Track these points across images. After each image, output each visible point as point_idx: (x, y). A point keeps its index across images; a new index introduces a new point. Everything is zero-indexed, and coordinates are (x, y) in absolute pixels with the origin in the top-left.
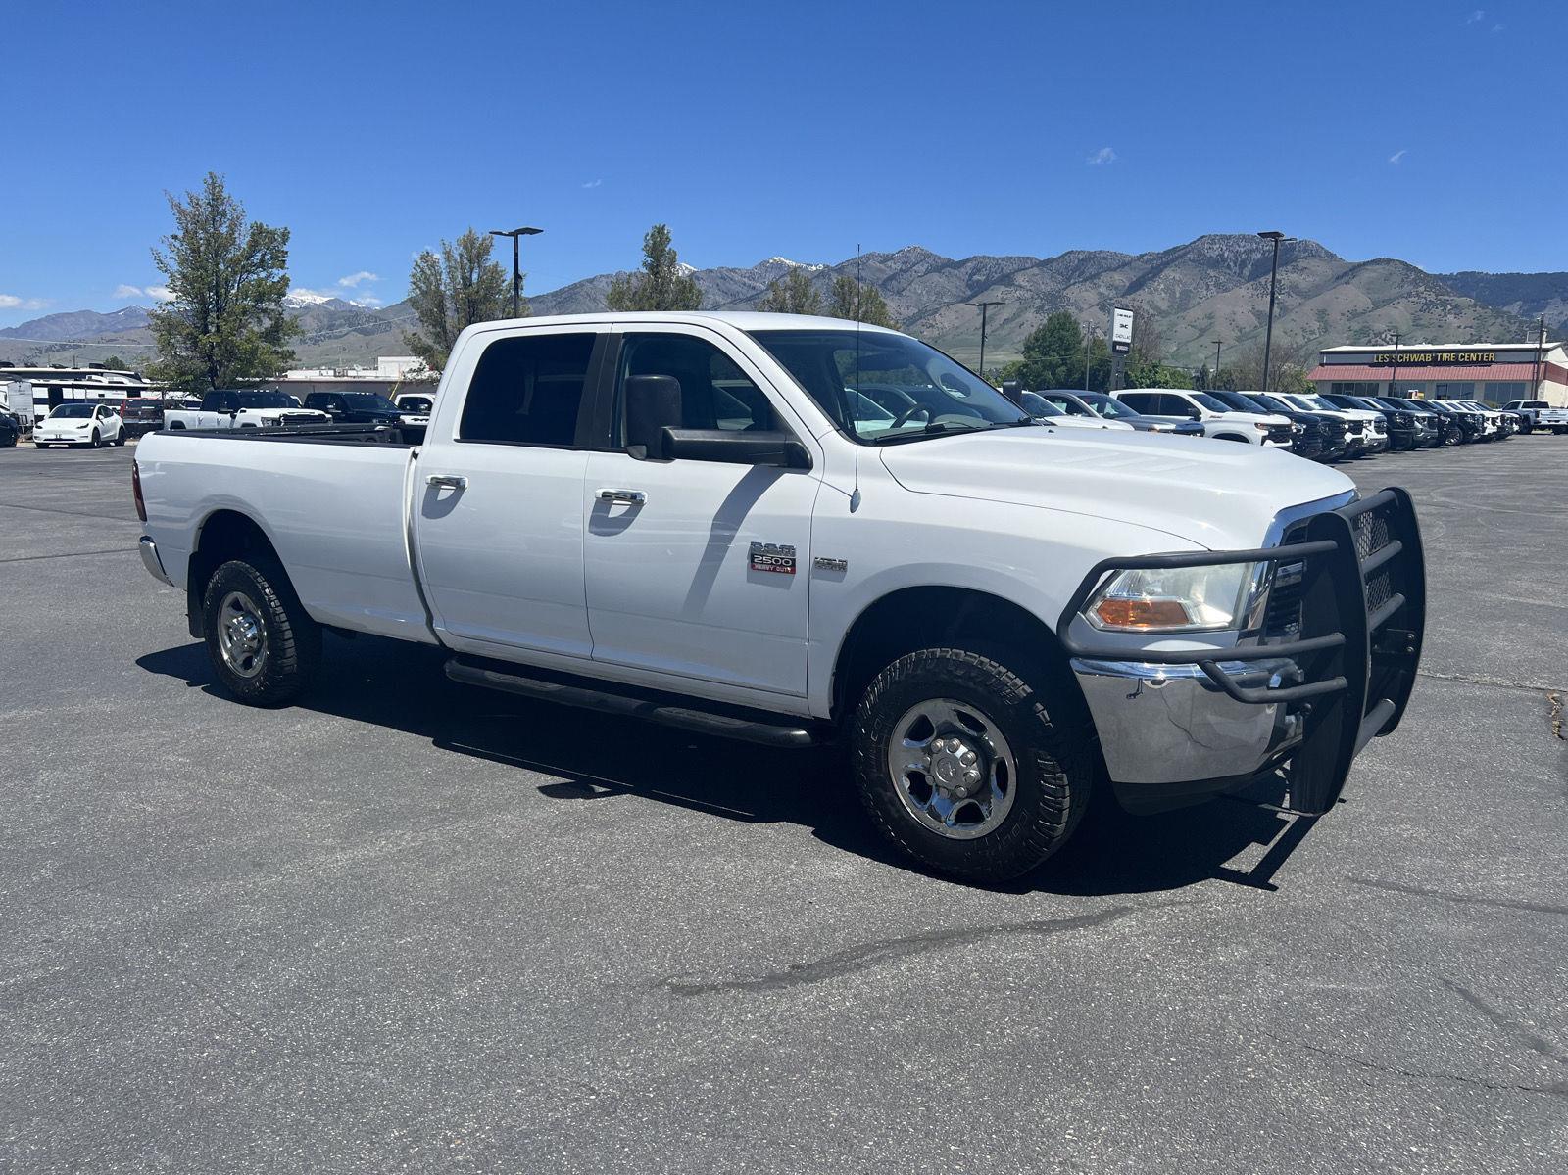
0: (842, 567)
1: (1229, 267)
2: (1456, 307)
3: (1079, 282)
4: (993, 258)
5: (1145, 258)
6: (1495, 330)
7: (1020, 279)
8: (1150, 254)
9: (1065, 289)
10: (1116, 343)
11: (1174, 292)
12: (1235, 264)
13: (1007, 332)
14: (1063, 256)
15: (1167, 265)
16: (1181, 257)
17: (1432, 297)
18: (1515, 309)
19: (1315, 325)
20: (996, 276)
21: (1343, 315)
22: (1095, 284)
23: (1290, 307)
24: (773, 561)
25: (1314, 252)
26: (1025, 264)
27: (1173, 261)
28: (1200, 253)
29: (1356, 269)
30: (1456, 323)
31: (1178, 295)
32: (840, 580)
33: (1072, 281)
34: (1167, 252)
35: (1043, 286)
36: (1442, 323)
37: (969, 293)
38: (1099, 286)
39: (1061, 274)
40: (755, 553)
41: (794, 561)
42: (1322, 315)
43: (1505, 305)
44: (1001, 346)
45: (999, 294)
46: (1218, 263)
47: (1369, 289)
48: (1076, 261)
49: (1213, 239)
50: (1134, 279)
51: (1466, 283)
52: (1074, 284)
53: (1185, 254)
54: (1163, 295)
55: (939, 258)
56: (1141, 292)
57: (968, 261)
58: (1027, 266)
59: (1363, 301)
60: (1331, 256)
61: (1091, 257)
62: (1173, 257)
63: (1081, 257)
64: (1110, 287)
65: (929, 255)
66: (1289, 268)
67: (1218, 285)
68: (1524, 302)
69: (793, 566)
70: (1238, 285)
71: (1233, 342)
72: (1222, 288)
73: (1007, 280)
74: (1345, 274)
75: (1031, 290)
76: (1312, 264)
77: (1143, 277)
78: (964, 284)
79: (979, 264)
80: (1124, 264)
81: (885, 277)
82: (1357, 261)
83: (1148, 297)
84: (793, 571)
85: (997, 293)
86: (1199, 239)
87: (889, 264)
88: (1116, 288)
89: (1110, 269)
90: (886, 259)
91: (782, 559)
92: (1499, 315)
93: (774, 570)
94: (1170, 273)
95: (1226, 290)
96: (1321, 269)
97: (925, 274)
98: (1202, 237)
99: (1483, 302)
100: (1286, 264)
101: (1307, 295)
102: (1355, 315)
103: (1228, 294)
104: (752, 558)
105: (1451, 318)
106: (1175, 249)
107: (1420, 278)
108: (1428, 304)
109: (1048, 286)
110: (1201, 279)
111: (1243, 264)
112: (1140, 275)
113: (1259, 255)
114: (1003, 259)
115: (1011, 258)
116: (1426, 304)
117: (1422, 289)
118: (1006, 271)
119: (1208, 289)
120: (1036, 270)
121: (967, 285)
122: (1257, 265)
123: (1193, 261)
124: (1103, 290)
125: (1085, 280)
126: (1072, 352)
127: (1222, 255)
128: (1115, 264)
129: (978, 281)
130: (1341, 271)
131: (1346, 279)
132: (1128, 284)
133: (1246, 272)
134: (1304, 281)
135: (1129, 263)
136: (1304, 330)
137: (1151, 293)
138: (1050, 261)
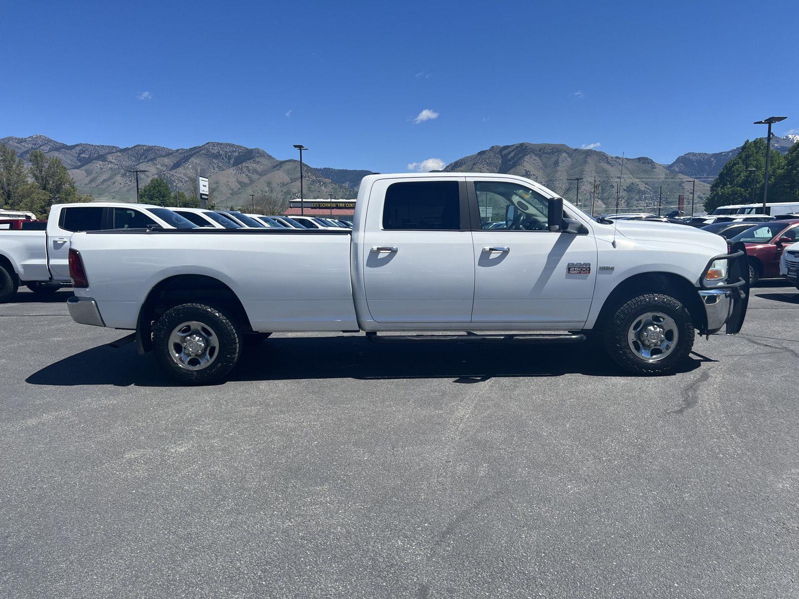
0: (613, 269)
1: (223, 159)
2: (325, 183)
3: (145, 162)
4: (92, 145)
5: (180, 151)
6: (340, 194)
7: (110, 158)
8: (183, 149)
9: (137, 165)
10: (202, 194)
11: (197, 170)
12: (226, 157)
13: (106, 187)
14: (134, 147)
15: (191, 156)
16: (198, 152)
17: (314, 178)
18: (347, 185)
19: (267, 189)
20: (95, 156)
21: (278, 184)
22: (154, 163)
23: (254, 180)
24: (580, 269)
25: (263, 154)
26: (112, 150)
27: (194, 154)
28: (208, 151)
29: (281, 164)
30: (325, 190)
31: (199, 171)
32: (611, 274)
33: (141, 161)
34: (191, 149)
35: (124, 163)
36: (320, 190)
37: (79, 164)
38: (156, 165)
39: (135, 157)
40: (570, 268)
41: (590, 268)
42: (269, 184)
43: (343, 183)
44: (102, 194)
45: (98, 166)
46: (217, 156)
47: (288, 172)
48: (142, 151)
49: (214, 144)
50: (175, 162)
51: (327, 172)
52: (142, 162)
53: (201, 150)
54: (192, 171)
55: (57, 143)
56: (180, 168)
57: (77, 145)
58: (114, 151)
59: (286, 179)
60: (270, 157)
61: (150, 149)
62: (194, 152)
63: (145, 148)
64: (163, 165)
65: (51, 141)
66: (252, 161)
67: (218, 167)
68: (350, 182)
69: (590, 270)
70: (229, 167)
71: (229, 195)
72: (221, 169)
73: (102, 158)
74: (277, 165)
75: (117, 164)
76: (262, 160)
77: (179, 161)
78: (75, 159)
79: (84, 148)
80: (169, 154)
81: (22, 151)
82: (282, 160)
83: (184, 171)
84: (589, 272)
85: (98, 164)
86: (207, 144)
87: (23, 144)
88: (166, 166)
89: (161, 156)
90: (21, 141)
91: (584, 268)
92: (341, 187)
93: (580, 273)
94: (194, 160)
95: (223, 170)
96: (267, 163)
97: (49, 152)
98: (208, 143)
99: (334, 182)
100: (250, 159)
101: (262, 174)
102: (283, 185)
103: (224, 172)
104: (569, 269)
105: (323, 188)
106: (195, 148)
107: (309, 170)
108: (313, 181)
109: (127, 163)
110: (210, 164)
111: (230, 158)
112: (178, 160)
113: (237, 154)
114: (98, 146)
115: (103, 146)
116: (312, 181)
117: (310, 174)
118: (101, 153)
119: (214, 169)
120: (119, 154)
121: (78, 159)
122: (237, 158)
123: (204, 154)
124: (159, 166)
125: (148, 161)
126: (166, 198)
127: (219, 153)
128: (164, 154)
129: (84, 157)
130: (275, 165)
131: (277, 168)
132: (172, 164)
133: (232, 162)
134: (259, 168)
135: (172, 154)
136: (262, 191)
137: (185, 169)
138: (127, 149)
